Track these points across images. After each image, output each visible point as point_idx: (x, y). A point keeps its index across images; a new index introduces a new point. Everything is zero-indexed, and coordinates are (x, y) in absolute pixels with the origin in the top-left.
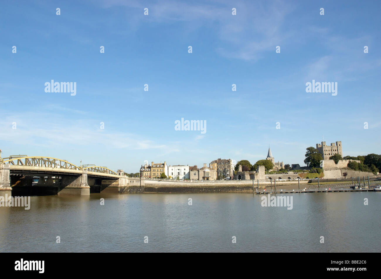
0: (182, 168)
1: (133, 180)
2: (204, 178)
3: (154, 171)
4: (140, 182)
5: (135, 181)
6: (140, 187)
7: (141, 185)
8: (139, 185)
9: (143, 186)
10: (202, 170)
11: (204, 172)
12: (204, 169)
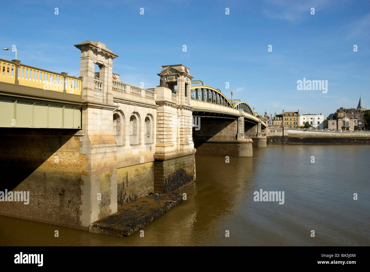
0: (316, 117)
1: (273, 130)
2: (343, 128)
3: (286, 120)
4: (282, 131)
5: (276, 131)
6: (283, 137)
7: (284, 135)
8: (281, 134)
9: (286, 136)
10: (342, 120)
11: (343, 121)
12: (343, 118)
